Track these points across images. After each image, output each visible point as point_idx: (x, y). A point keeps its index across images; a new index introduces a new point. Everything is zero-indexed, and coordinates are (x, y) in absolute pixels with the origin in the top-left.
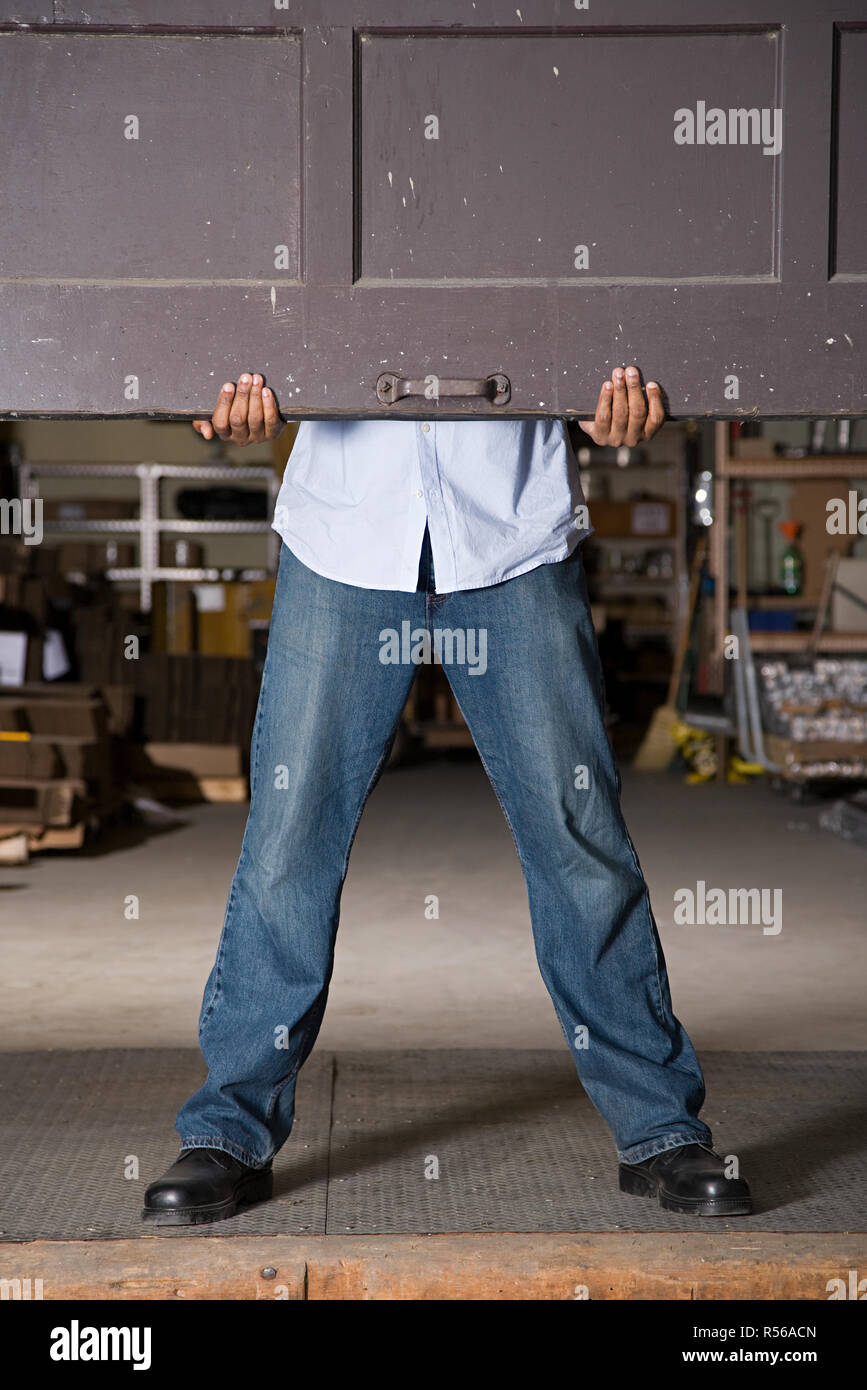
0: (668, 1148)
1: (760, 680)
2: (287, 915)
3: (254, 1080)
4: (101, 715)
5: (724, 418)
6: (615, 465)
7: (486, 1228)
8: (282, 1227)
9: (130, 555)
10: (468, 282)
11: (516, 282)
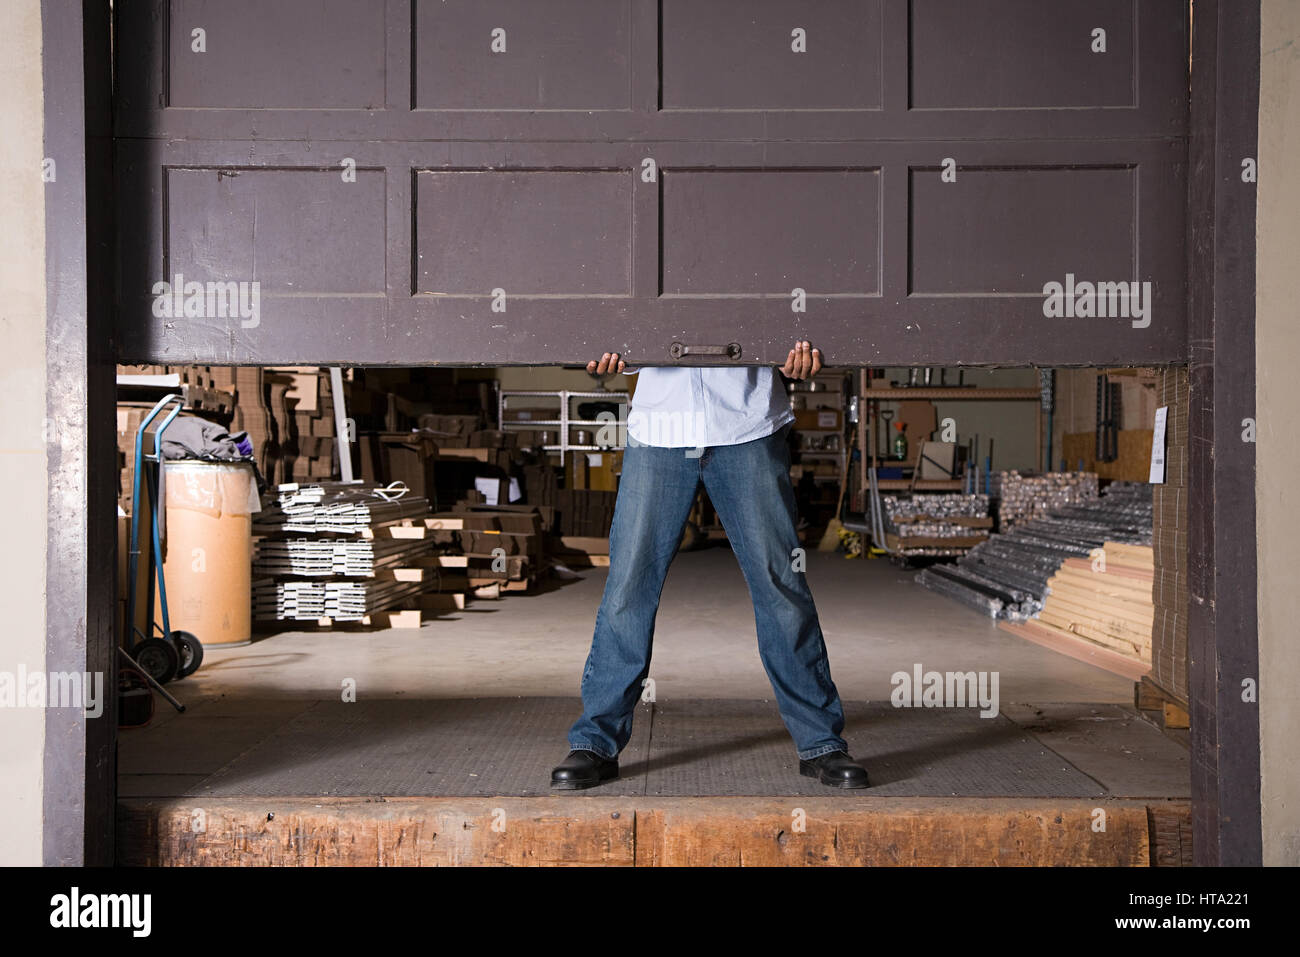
0: (825, 753)
1: (883, 505)
2: (625, 627)
3: (608, 714)
4: (538, 521)
5: (864, 367)
6: (810, 391)
7: (729, 793)
8: (623, 791)
9: (555, 438)
10: (718, 296)
11: (744, 296)
